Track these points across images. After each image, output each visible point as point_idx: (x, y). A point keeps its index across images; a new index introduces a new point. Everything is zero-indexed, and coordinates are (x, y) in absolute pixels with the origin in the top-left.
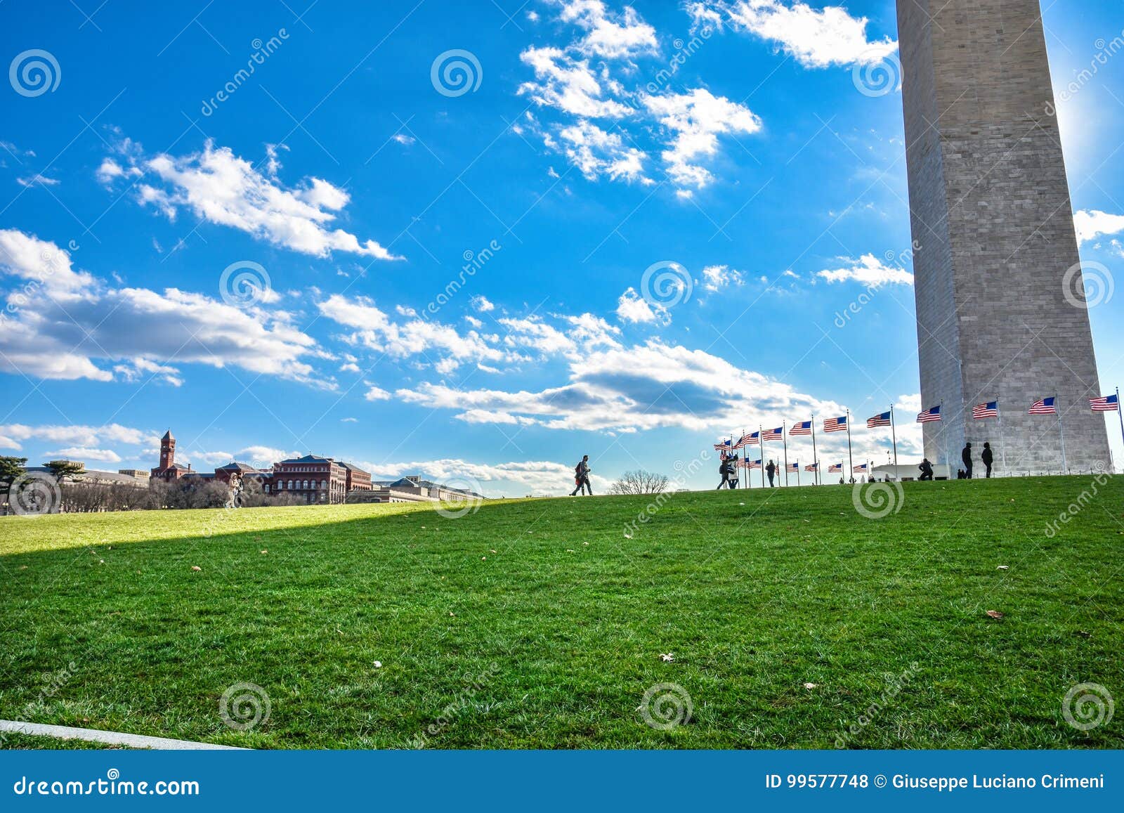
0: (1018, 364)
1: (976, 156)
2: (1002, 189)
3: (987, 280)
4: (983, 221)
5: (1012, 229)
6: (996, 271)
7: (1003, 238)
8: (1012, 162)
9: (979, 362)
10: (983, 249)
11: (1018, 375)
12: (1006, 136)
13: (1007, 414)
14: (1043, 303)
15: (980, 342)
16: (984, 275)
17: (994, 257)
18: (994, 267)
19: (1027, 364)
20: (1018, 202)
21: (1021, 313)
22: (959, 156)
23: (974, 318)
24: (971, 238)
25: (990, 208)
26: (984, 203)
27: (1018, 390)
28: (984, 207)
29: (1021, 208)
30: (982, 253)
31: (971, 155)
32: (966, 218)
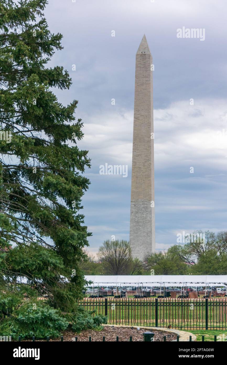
0: (139, 246)
1: (137, 206)
2: (140, 212)
3: (136, 230)
4: (136, 219)
5: (141, 220)
6: (137, 228)
7: (139, 222)
8: (143, 207)
9: (132, 245)
10: (136, 224)
11: (139, 248)
12: (142, 202)
13: (136, 254)
14: (145, 234)
15: (133, 241)
16: (135, 229)
17: (137, 226)
18: (137, 227)
19: (141, 246)
20: (143, 215)
21: (141, 236)
22: (134, 205)
23: (133, 237)
24: (134, 222)
25: (138, 216)
26: (137, 215)
27: (138, 250)
28: (137, 216)
29: (143, 216)
30: (135, 225)
31: (136, 205)
32: (133, 218)
